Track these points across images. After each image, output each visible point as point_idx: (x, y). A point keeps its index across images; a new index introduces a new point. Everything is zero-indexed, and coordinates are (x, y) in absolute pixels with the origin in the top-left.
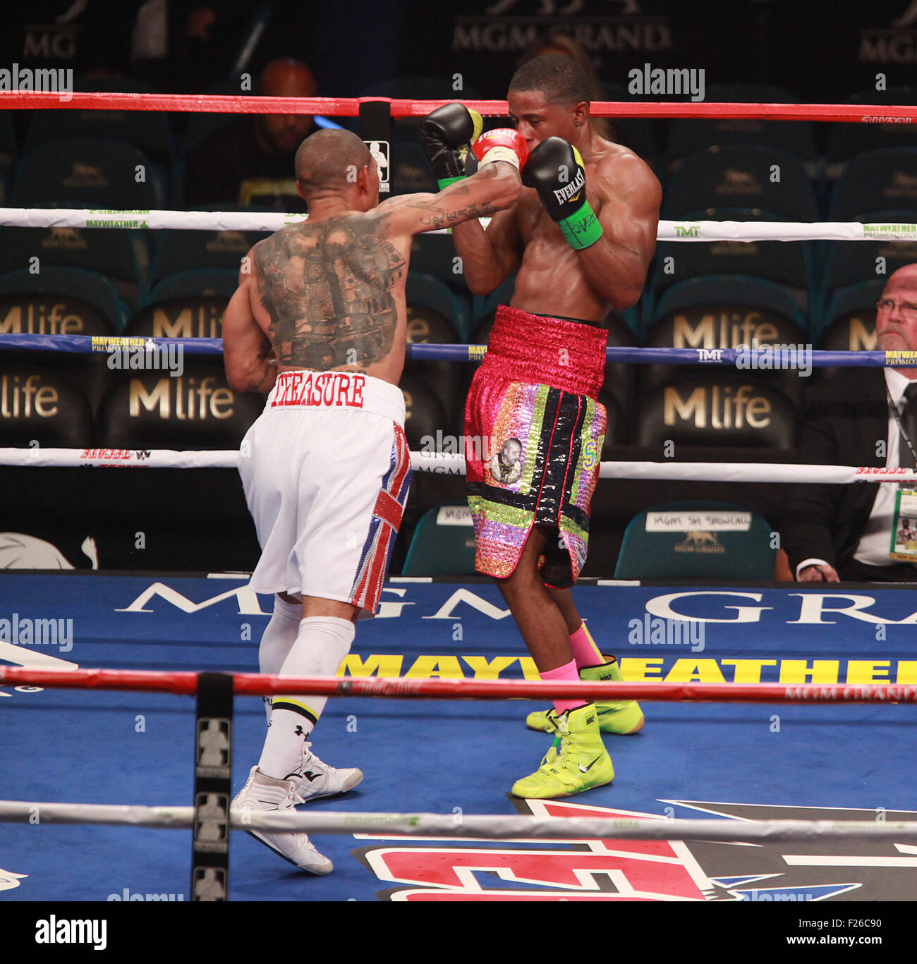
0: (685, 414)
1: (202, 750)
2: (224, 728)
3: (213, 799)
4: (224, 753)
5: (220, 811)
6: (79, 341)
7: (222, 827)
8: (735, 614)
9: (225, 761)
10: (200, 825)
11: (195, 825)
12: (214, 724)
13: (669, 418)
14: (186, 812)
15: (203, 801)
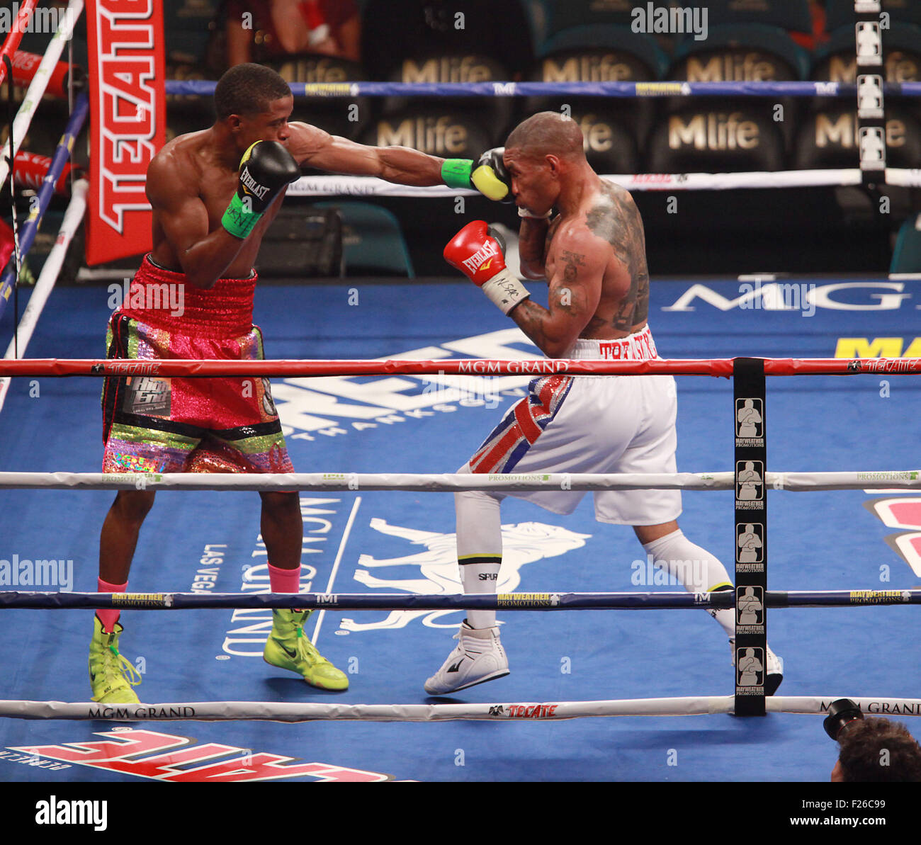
1: (740, 425)
2: (757, 405)
3: (750, 465)
4: (758, 426)
5: (756, 474)
6: (624, 87)
7: (758, 488)
9: (758, 433)
12: (749, 402)
14: (728, 475)
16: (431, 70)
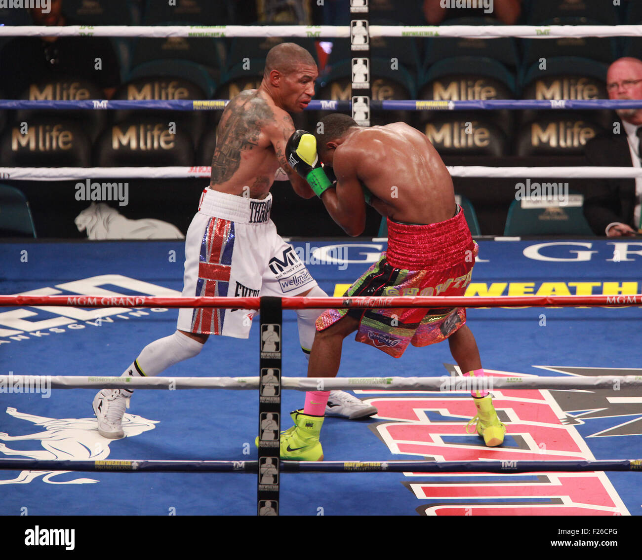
0: (544, 138)
1: (264, 343)
2: (276, 329)
3: (271, 371)
4: (277, 344)
5: (275, 378)
6: (185, 103)
7: (276, 388)
8: (576, 256)
9: (277, 349)
10: (263, 387)
11: (260, 387)
12: (271, 327)
13: (535, 141)
14: (255, 379)
15: (265, 373)
16: (48, 91)
